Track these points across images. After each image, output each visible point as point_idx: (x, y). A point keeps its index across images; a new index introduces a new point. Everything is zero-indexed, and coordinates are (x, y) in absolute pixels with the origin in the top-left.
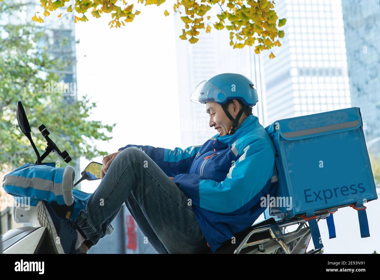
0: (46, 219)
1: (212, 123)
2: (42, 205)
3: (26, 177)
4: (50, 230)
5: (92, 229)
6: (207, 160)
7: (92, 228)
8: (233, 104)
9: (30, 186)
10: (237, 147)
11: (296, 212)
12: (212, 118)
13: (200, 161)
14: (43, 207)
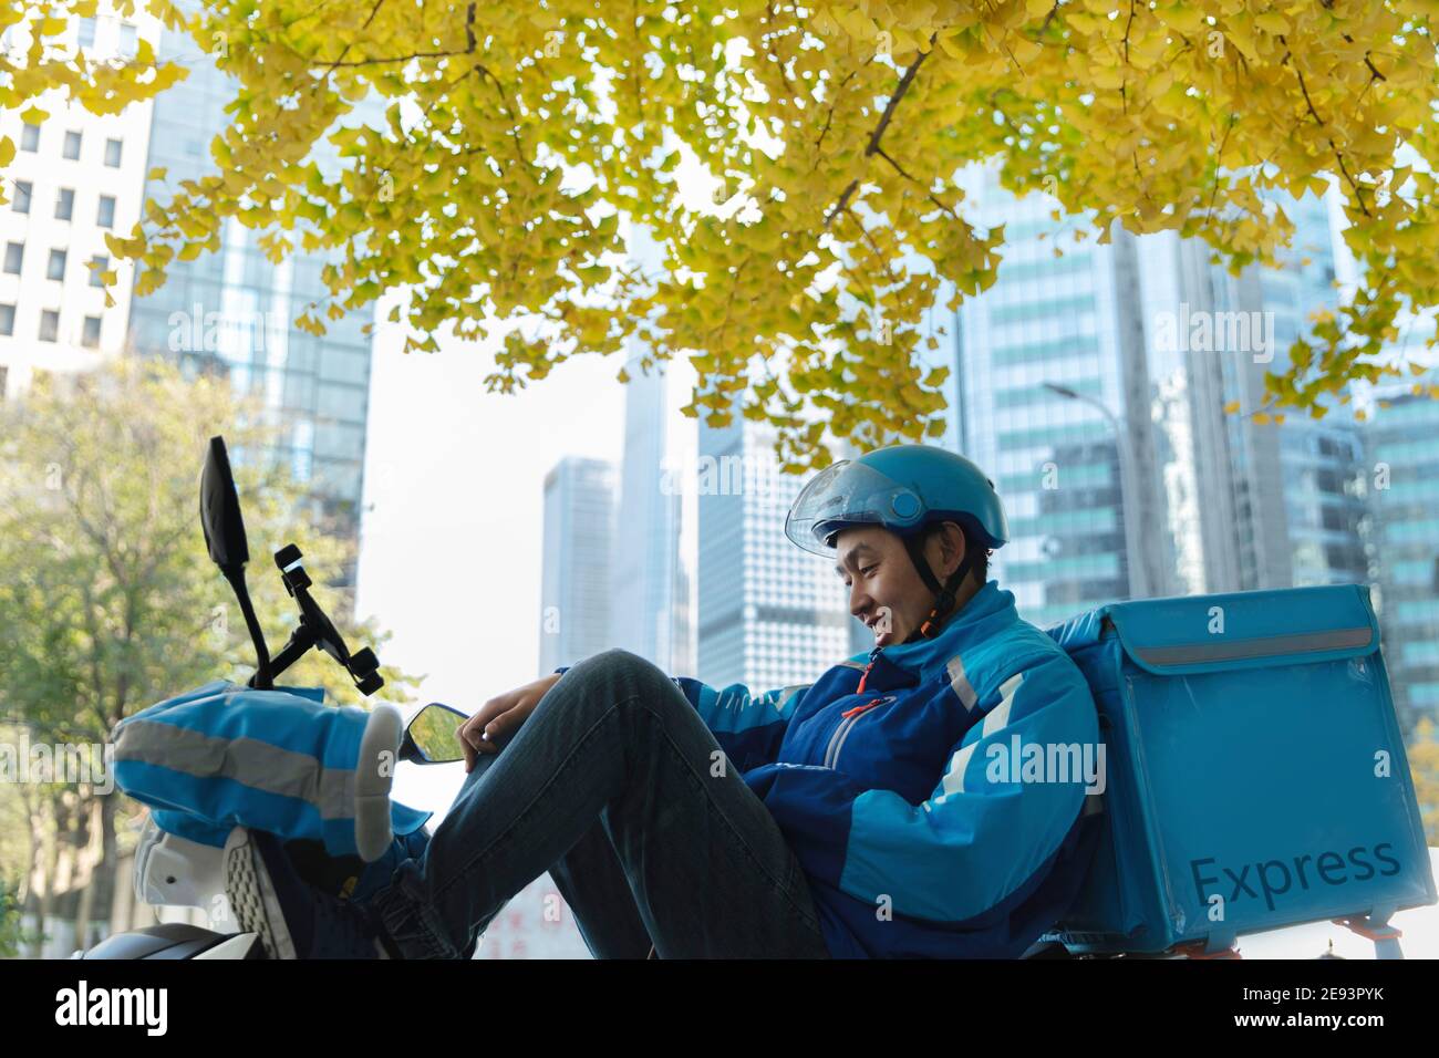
0: (257, 904)
1: (862, 602)
2: (248, 849)
3: (207, 733)
4: (273, 949)
5: (434, 944)
6: (856, 720)
7: (435, 940)
8: (943, 539)
9: (223, 767)
10: (975, 680)
11: (1176, 935)
12: (860, 587)
13: (826, 723)
14: (249, 856)
